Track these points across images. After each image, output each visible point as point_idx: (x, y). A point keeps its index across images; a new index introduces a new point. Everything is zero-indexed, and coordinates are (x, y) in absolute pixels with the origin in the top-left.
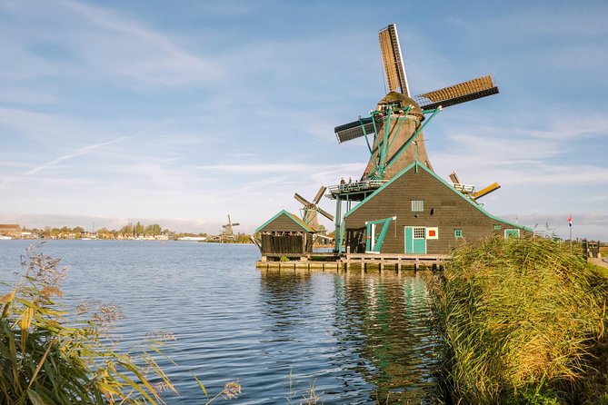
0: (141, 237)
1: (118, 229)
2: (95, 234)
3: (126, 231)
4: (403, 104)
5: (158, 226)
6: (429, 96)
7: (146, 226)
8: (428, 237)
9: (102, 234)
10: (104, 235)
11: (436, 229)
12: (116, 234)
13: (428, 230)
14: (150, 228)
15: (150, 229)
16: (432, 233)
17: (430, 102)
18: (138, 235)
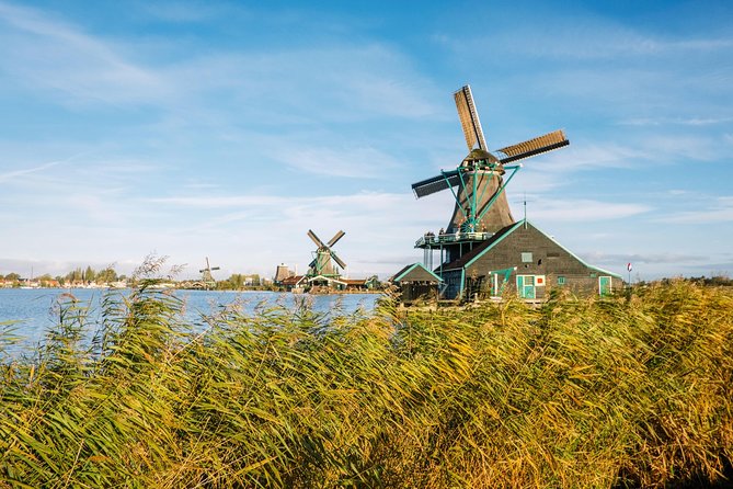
0: (93, 284)
1: (63, 276)
2: (35, 280)
3: (73, 277)
4: (489, 161)
5: (112, 272)
6: (505, 150)
7: (97, 271)
8: (536, 284)
9: (44, 280)
10: (47, 282)
11: (543, 277)
12: (61, 281)
13: (536, 277)
14: (103, 273)
15: (103, 275)
16: (540, 281)
17: (506, 157)
18: (89, 282)
